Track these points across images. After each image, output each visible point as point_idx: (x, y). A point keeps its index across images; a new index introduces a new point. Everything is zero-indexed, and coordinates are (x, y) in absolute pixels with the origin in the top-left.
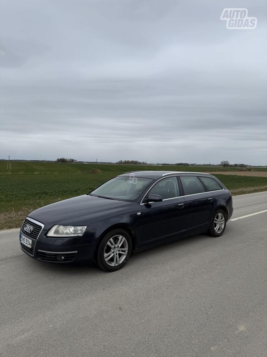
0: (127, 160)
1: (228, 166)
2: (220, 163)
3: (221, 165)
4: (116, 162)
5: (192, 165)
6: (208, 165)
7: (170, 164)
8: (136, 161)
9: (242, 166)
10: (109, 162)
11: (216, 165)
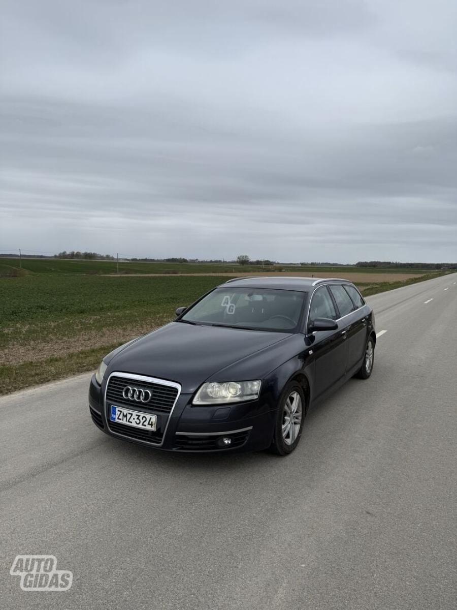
0: (76, 252)
1: (248, 264)
2: (235, 259)
3: (237, 262)
4: (53, 255)
5: (193, 261)
6: (216, 262)
7: (156, 259)
8: (94, 254)
9: (268, 263)
10: (40, 254)
11: (229, 262)
